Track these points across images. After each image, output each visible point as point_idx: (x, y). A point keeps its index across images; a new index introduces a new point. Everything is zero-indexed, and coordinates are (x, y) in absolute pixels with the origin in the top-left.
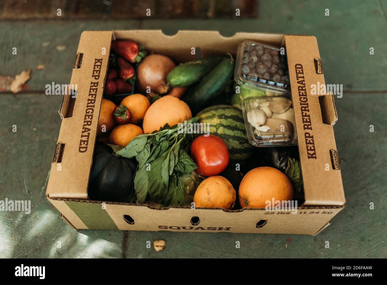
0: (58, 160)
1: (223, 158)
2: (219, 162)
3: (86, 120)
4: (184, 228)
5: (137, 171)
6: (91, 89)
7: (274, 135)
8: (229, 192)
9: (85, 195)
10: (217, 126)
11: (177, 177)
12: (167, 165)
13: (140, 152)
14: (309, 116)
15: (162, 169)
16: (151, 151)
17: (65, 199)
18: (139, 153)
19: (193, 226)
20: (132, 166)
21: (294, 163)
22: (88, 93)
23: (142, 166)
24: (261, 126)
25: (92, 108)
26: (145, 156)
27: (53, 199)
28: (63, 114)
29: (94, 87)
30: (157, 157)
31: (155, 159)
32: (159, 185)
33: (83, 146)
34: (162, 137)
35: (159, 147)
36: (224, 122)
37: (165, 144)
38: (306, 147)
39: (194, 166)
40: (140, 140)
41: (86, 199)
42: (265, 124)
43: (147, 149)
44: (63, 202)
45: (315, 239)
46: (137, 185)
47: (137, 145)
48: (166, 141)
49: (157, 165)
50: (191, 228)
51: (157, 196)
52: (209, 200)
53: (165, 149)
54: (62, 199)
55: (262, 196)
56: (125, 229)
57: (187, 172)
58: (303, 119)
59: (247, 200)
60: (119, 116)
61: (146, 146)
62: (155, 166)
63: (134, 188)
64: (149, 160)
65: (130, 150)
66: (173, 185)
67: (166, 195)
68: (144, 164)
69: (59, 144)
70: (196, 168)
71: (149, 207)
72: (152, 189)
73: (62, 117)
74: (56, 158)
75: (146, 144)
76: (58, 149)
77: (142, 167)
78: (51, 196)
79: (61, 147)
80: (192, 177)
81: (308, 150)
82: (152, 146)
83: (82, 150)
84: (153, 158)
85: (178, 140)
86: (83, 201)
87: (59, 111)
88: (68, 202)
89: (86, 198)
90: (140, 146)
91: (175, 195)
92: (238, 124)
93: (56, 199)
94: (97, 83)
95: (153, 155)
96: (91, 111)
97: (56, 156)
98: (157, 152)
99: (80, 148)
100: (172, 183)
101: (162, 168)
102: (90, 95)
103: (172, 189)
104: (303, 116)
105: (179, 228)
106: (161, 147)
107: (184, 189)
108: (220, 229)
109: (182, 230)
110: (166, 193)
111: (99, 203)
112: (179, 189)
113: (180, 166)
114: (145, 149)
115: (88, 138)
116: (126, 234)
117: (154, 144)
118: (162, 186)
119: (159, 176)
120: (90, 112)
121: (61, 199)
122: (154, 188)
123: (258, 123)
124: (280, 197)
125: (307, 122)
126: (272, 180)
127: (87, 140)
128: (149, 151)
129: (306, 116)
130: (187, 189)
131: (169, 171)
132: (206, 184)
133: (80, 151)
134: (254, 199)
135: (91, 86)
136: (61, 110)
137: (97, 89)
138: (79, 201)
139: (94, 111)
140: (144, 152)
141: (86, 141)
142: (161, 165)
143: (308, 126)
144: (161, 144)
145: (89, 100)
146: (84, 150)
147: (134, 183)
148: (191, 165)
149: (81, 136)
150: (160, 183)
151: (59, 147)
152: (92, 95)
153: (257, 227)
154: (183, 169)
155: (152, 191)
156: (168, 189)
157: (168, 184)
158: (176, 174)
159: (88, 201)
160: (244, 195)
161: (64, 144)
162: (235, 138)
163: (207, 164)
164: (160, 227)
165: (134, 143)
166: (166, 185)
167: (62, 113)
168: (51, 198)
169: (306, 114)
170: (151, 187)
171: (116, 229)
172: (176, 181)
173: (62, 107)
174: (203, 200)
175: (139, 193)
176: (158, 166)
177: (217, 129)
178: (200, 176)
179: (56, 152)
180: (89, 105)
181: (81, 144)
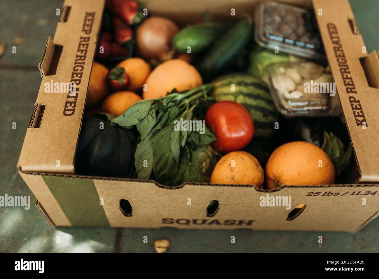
0: (36, 125)
1: (247, 129)
2: (242, 134)
3: (73, 79)
4: (195, 221)
5: (139, 143)
6: (80, 45)
7: (309, 101)
8: (258, 170)
9: (70, 168)
10: (236, 95)
11: (190, 150)
12: (178, 135)
13: (143, 120)
14: (351, 78)
15: (171, 140)
16: (156, 118)
17: (44, 174)
18: (141, 120)
19: (207, 218)
20: (131, 137)
21: (332, 139)
22: (77, 49)
23: (144, 136)
24: (290, 92)
25: (82, 65)
26: (149, 123)
27: (27, 173)
28: (43, 70)
29: (84, 43)
30: (164, 126)
31: (162, 128)
32: (167, 161)
33: (69, 108)
34: (170, 102)
35: (167, 113)
36: (244, 89)
37: (175, 110)
38: (353, 113)
39: (212, 137)
40: (142, 105)
41: (72, 174)
42: (296, 90)
43: (151, 115)
44: (40, 177)
45: (354, 237)
46: (139, 160)
47: (138, 111)
48: (175, 107)
49: (164, 135)
50: (204, 222)
51: (164, 175)
52: (233, 178)
53: (174, 116)
54: (39, 173)
55: (300, 174)
56: (119, 225)
57: (203, 144)
58: (345, 82)
59: (278, 182)
60: (115, 79)
61: (150, 112)
62: (162, 136)
63: (135, 165)
64: (154, 129)
65: (129, 117)
66: (185, 161)
67: (175, 174)
68: (147, 134)
69: (37, 105)
70: (214, 139)
71: (156, 184)
72: (158, 165)
73: (43, 74)
74: (32, 122)
75: (150, 110)
76: (36, 111)
77: (145, 139)
78: (24, 169)
79: (39, 110)
80: (208, 153)
81: (355, 116)
82: (157, 113)
83: (67, 112)
84: (159, 127)
85: (191, 106)
86: (67, 175)
87: (39, 66)
88: (47, 177)
89: (72, 171)
90: (143, 112)
91: (188, 175)
92: (261, 92)
93: (31, 173)
94: (89, 38)
95: (160, 123)
96: (80, 68)
97: (33, 119)
98: (164, 119)
99: (65, 110)
100: (184, 159)
101: (171, 138)
102: (78, 51)
103: (183, 167)
104: (344, 78)
105: (188, 222)
106: (169, 114)
107: (200, 167)
108: (241, 222)
109: (192, 226)
110: (176, 172)
111: (90, 178)
112: (194, 166)
113: (195, 136)
114: (149, 116)
115: (76, 99)
116: (119, 232)
117: (160, 110)
118: (171, 162)
119: (167, 149)
120: (79, 70)
121: (37, 173)
122: (161, 164)
123: (288, 89)
124: (322, 175)
125: (349, 84)
126: (311, 155)
127: (75, 101)
128: (155, 117)
129: (347, 78)
130: (203, 167)
131: (180, 142)
132: (227, 160)
133: (65, 114)
134: (289, 179)
135: (81, 42)
136: (41, 64)
137: (87, 45)
138: (62, 176)
139: (85, 69)
140: (148, 120)
141: (73, 102)
142: (170, 135)
143: (351, 89)
144: (169, 110)
145: (77, 56)
146: (71, 112)
147: (134, 158)
148: (208, 136)
149: (66, 96)
150: (168, 157)
151: (37, 109)
152: (82, 51)
153: (287, 219)
154: (198, 140)
155: (158, 169)
156: (179, 167)
157: (178, 159)
158: (189, 147)
159: (74, 176)
160: (274, 176)
161: (44, 106)
162: (258, 108)
163: (228, 135)
164: (164, 220)
165: (134, 109)
166: (176, 160)
167: (43, 68)
168: (24, 172)
169: (347, 76)
170: (157, 163)
171: (106, 225)
172: (189, 156)
173: (43, 61)
174: (225, 179)
175: (142, 172)
176: (166, 136)
177: (236, 98)
178: (216, 153)
179: (33, 115)
180: (77, 62)
181: (66, 106)
